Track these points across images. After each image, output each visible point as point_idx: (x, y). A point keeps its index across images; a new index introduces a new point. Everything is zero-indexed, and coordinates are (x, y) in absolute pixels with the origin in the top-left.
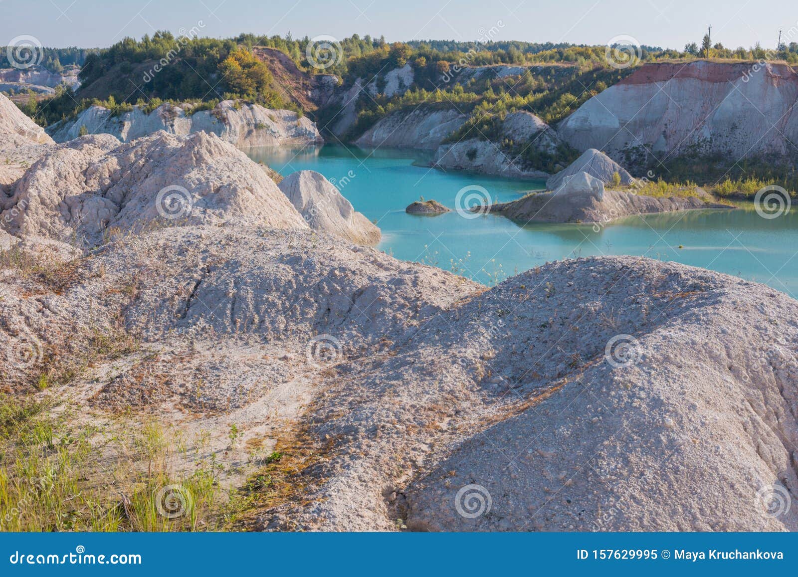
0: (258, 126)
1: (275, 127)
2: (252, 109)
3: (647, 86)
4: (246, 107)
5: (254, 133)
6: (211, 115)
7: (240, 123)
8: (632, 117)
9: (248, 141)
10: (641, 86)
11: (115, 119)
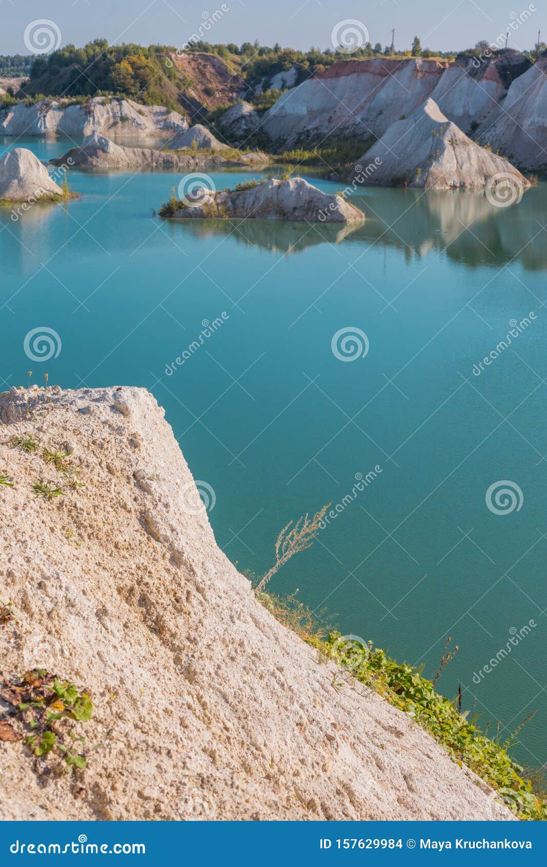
0: (124, 119)
1: (141, 119)
2: (120, 104)
4: (116, 103)
5: (120, 124)
6: (81, 108)
8: (316, 105)
9: (112, 131)
10: (330, 80)
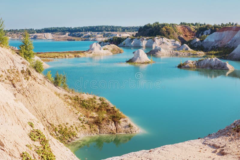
0: (163, 43)
1: (168, 43)
2: (163, 39)
3: (222, 32)
4: (161, 38)
5: (162, 44)
6: (152, 40)
7: (159, 42)
8: (217, 39)
9: (160, 46)
11: (131, 40)
